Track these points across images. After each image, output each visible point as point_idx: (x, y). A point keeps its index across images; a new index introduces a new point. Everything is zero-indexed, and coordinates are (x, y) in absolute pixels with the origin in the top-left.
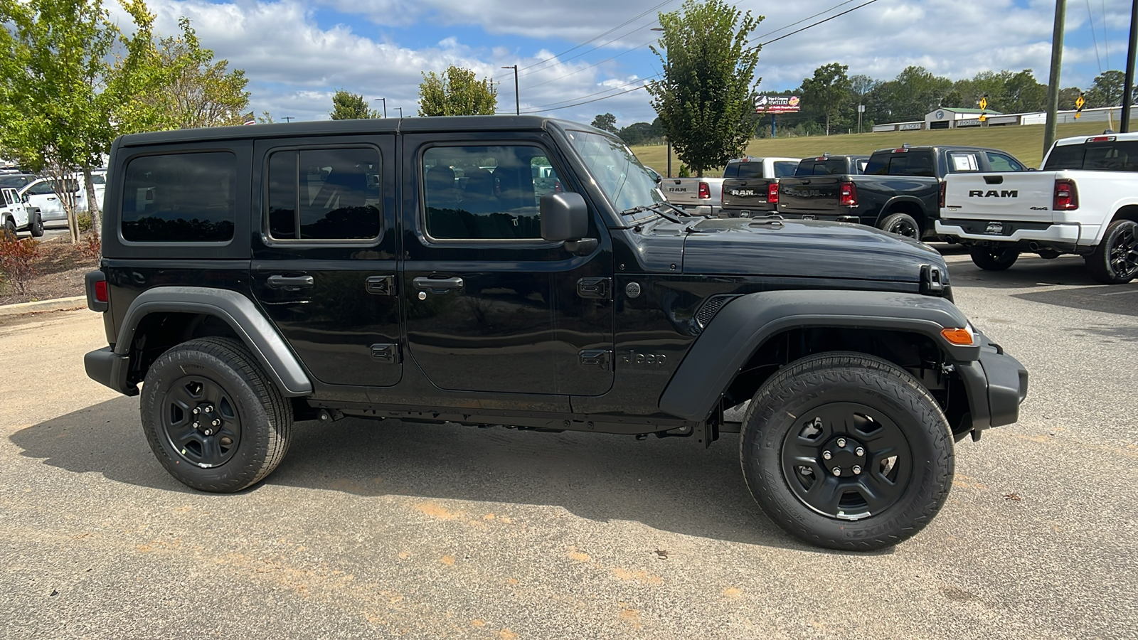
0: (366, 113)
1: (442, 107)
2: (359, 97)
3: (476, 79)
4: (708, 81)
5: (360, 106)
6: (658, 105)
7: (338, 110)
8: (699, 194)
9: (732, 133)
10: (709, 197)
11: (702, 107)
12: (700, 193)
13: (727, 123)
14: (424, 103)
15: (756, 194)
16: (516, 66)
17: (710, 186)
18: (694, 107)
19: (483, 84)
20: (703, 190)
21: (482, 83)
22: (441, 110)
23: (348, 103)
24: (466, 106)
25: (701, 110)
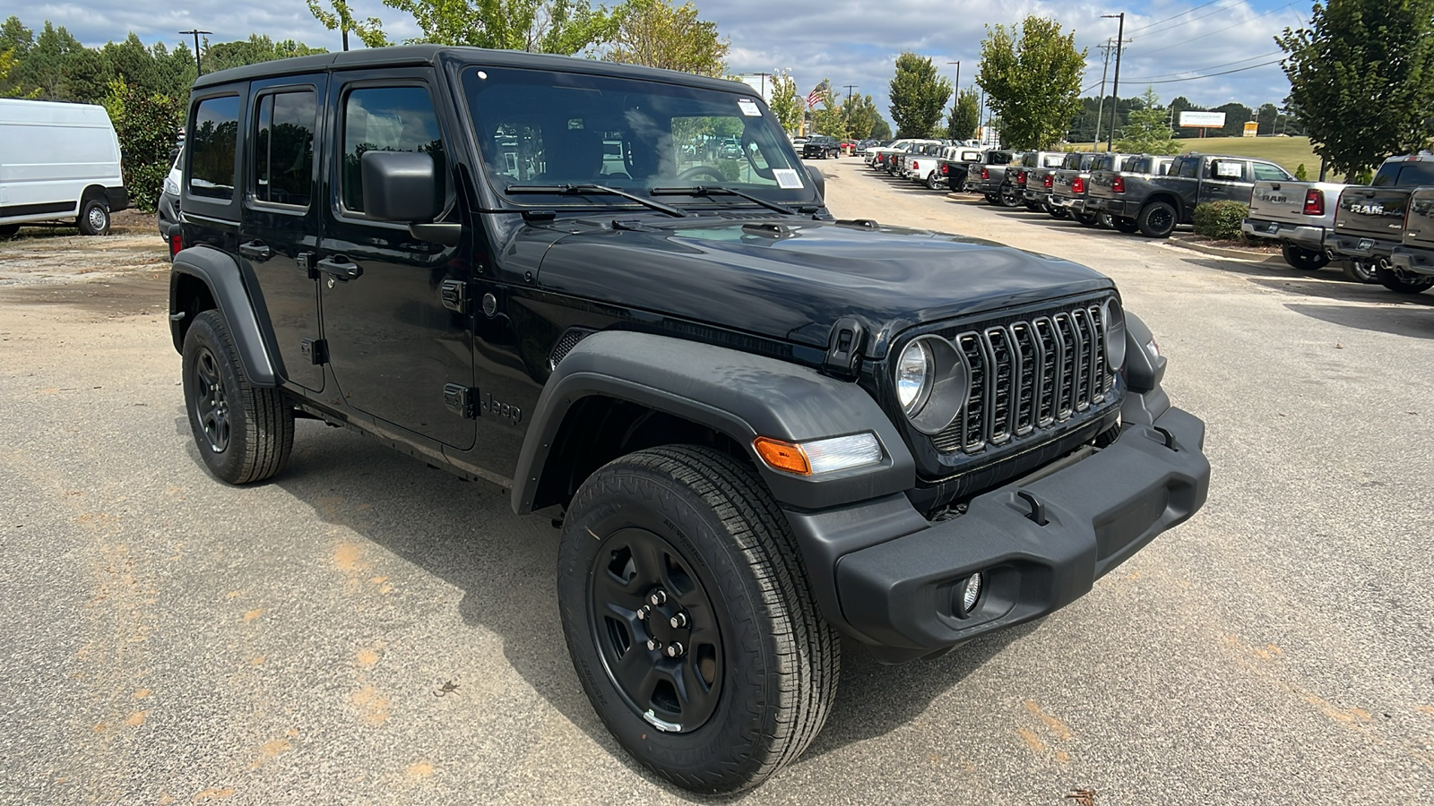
0: (933, 81)
1: (1007, 73)
2: (927, 60)
3: (1061, 33)
4: (1381, 28)
5: (927, 71)
6: (1293, 68)
7: (900, 77)
8: (1305, 208)
9: (1416, 115)
10: (1322, 214)
11: (1364, 71)
12: (1307, 205)
13: (1410, 97)
14: (985, 65)
15: (1385, 213)
16: (1122, 14)
17: (1326, 196)
18: (1349, 70)
19: (1069, 40)
20: (1312, 202)
21: (1067, 39)
22: (1003, 75)
23: (913, 67)
24: (1039, 71)
25: (1362, 75)
